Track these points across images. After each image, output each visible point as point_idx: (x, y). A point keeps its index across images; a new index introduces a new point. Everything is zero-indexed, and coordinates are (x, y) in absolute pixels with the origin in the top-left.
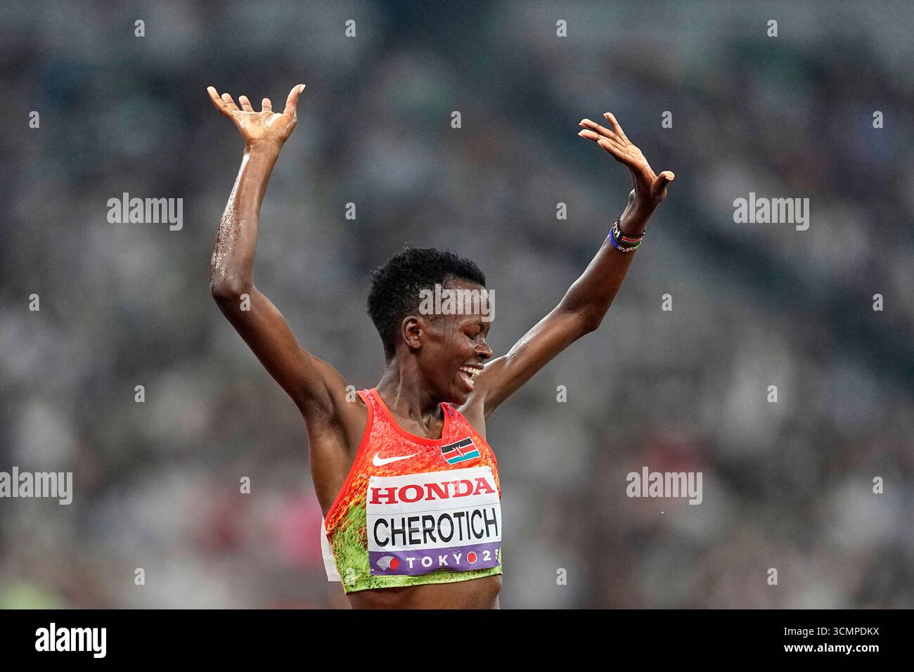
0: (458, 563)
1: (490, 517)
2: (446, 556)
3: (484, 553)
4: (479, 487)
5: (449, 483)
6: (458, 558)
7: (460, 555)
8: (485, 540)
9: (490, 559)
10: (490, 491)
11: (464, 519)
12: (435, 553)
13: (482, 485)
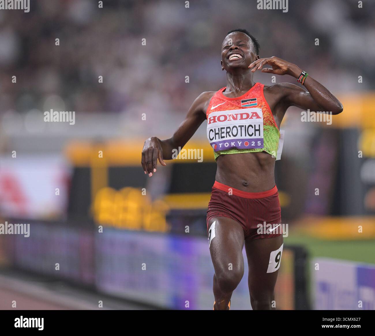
0: (240, 145)
1: (257, 128)
2: (234, 142)
3: (252, 142)
4: (252, 116)
5: (238, 114)
6: (240, 144)
7: (241, 142)
8: (253, 137)
9: (254, 145)
10: (258, 117)
11: (243, 128)
12: (230, 141)
13: (254, 115)
